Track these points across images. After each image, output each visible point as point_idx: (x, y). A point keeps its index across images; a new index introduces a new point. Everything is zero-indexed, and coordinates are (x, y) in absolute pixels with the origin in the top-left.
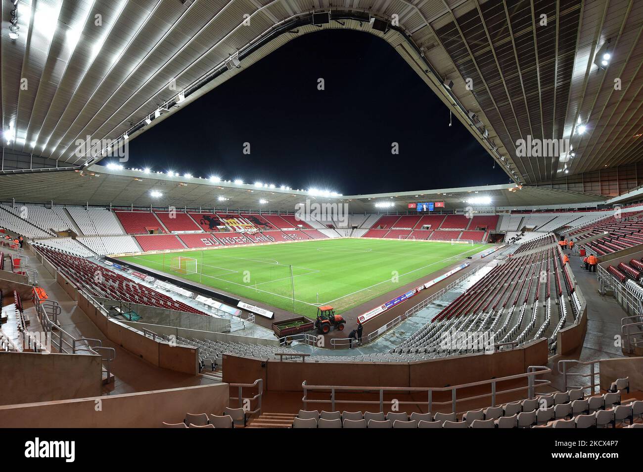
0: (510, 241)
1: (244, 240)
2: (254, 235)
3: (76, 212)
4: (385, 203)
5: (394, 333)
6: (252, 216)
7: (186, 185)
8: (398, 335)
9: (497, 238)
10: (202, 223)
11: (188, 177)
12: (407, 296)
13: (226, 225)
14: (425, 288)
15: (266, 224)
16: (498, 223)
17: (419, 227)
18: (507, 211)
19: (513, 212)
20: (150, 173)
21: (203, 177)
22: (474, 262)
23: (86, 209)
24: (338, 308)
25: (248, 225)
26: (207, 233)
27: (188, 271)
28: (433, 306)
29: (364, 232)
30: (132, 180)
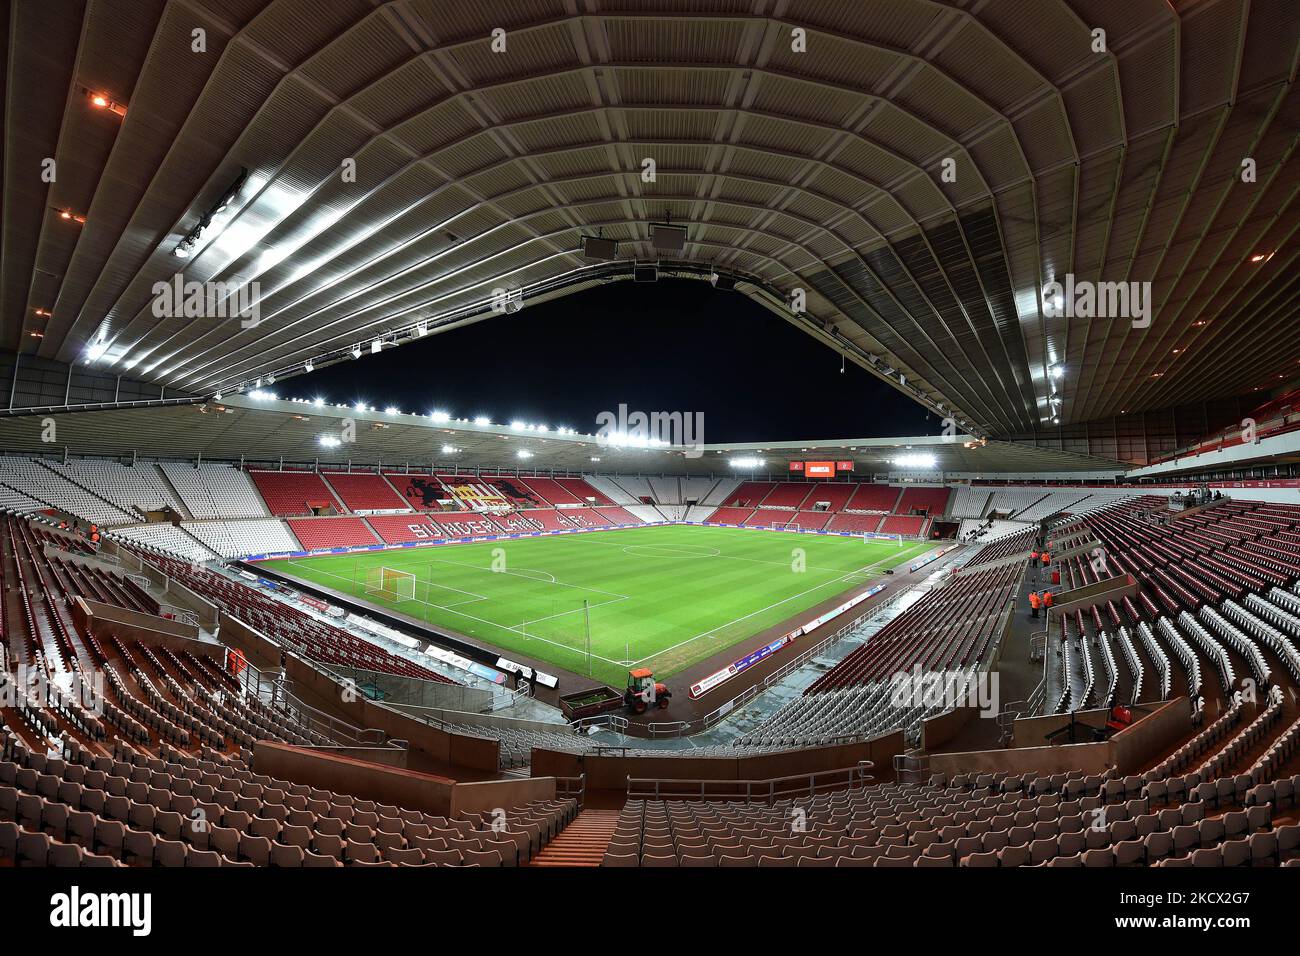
0: (968, 538)
1: (486, 527)
2: (505, 517)
3: (178, 472)
4: (748, 460)
5: (744, 714)
6: (502, 481)
7: (387, 427)
8: (749, 717)
9: (946, 531)
10: (410, 495)
11: (392, 412)
12: (771, 648)
13: (455, 497)
14: (803, 634)
15: (527, 496)
16: (949, 504)
17: (809, 505)
18: (965, 481)
19: (975, 482)
20: (324, 407)
21: (419, 413)
22: (897, 581)
23: (196, 467)
24: (660, 670)
25: (496, 498)
26: (420, 513)
27: (401, 596)
28: (811, 666)
29: (709, 512)
30: (290, 419)
